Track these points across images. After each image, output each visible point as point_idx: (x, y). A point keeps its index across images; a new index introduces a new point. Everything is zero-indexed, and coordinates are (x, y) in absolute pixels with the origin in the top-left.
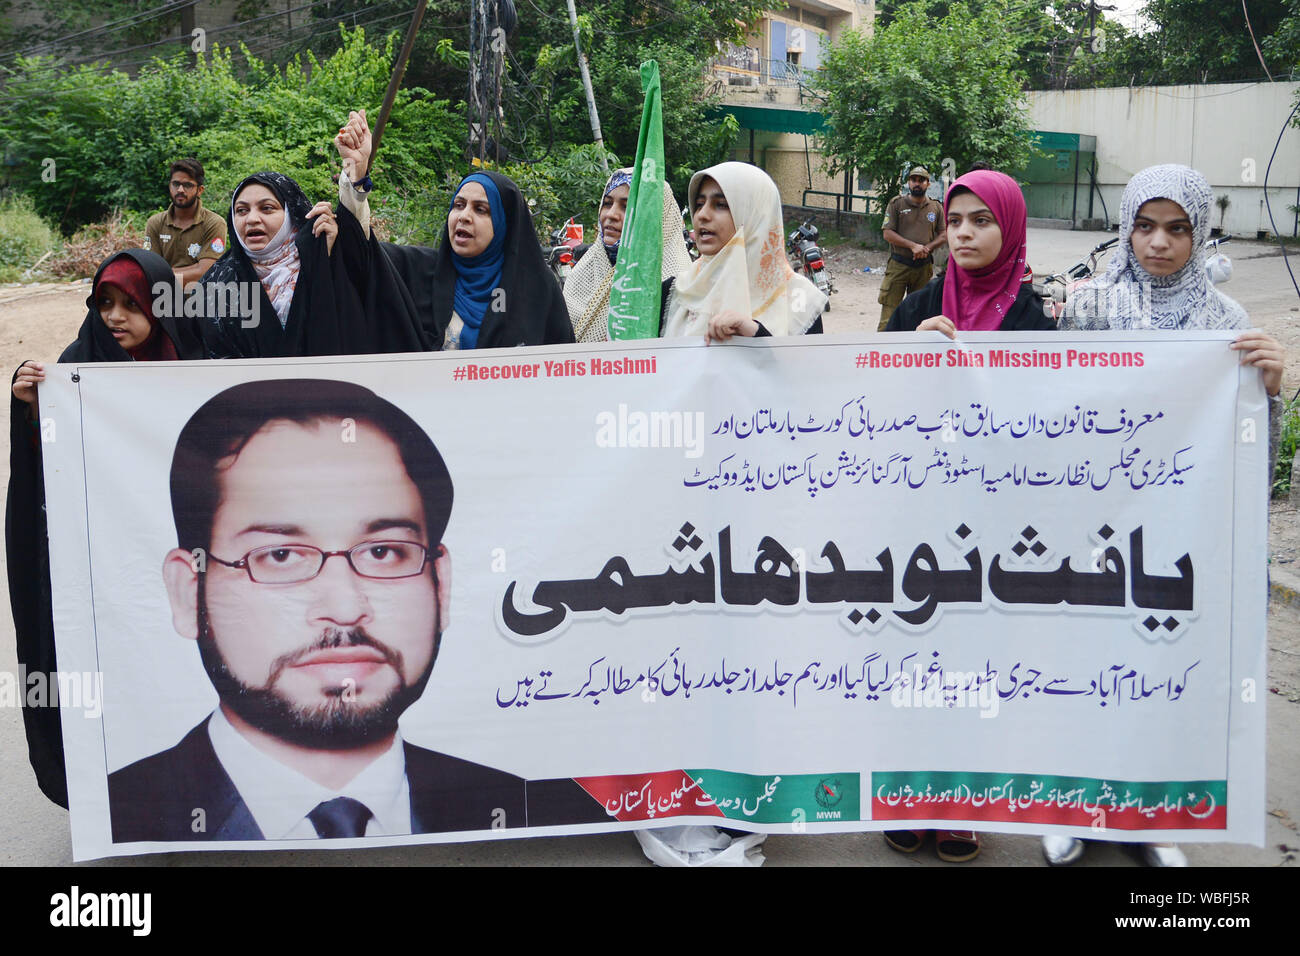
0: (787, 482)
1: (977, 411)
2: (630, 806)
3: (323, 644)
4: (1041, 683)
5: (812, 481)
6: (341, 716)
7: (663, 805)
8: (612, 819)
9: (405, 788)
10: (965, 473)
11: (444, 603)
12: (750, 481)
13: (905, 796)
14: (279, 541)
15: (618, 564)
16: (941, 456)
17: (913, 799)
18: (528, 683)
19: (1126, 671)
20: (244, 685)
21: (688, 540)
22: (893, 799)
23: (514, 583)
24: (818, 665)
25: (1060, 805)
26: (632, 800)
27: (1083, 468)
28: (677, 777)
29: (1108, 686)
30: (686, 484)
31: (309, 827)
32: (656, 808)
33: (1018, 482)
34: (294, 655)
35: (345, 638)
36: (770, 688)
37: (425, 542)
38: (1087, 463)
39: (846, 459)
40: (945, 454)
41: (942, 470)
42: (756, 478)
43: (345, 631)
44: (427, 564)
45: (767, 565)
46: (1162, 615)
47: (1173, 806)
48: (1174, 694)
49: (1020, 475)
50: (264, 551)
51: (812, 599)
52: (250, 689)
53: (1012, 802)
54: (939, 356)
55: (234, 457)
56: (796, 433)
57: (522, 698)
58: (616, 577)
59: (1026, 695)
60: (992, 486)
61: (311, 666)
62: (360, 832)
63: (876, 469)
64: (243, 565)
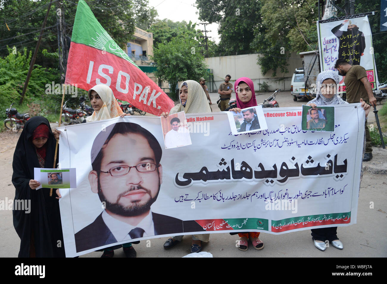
0: (248, 148)
1: (294, 127)
2: (209, 227)
3: (131, 190)
4: (312, 194)
5: (255, 147)
6: (136, 207)
7: (218, 227)
8: (205, 230)
9: (153, 224)
10: (292, 143)
11: (161, 178)
12: (239, 147)
13: (280, 226)
14: (118, 165)
15: (205, 168)
16: (286, 139)
17: (281, 227)
18: (182, 197)
19: (331, 189)
20: (111, 203)
21: (223, 163)
22: (277, 227)
23: (178, 173)
24: (257, 192)
25: (314, 222)
26: (210, 226)
27: (321, 140)
28: (221, 221)
29: (327, 193)
30: (222, 148)
31: (129, 236)
32: (216, 228)
33: (305, 144)
34: (123, 193)
35: (136, 188)
36: (245, 198)
37: (155, 163)
38: (322, 138)
39: (263, 141)
40: (287, 139)
41: (287, 143)
42: (240, 146)
43: (136, 186)
44: (156, 168)
45: (244, 169)
46: (339, 174)
47: (340, 219)
48: (341, 193)
49: (306, 143)
50: (114, 168)
51: (256, 177)
52: (112, 204)
53: (303, 223)
54: (284, 114)
55: (106, 145)
56: (250, 135)
57: (181, 200)
58: (204, 172)
59: (308, 198)
60: (299, 146)
61: (128, 196)
62: (142, 236)
63: (270, 143)
64: (109, 172)
